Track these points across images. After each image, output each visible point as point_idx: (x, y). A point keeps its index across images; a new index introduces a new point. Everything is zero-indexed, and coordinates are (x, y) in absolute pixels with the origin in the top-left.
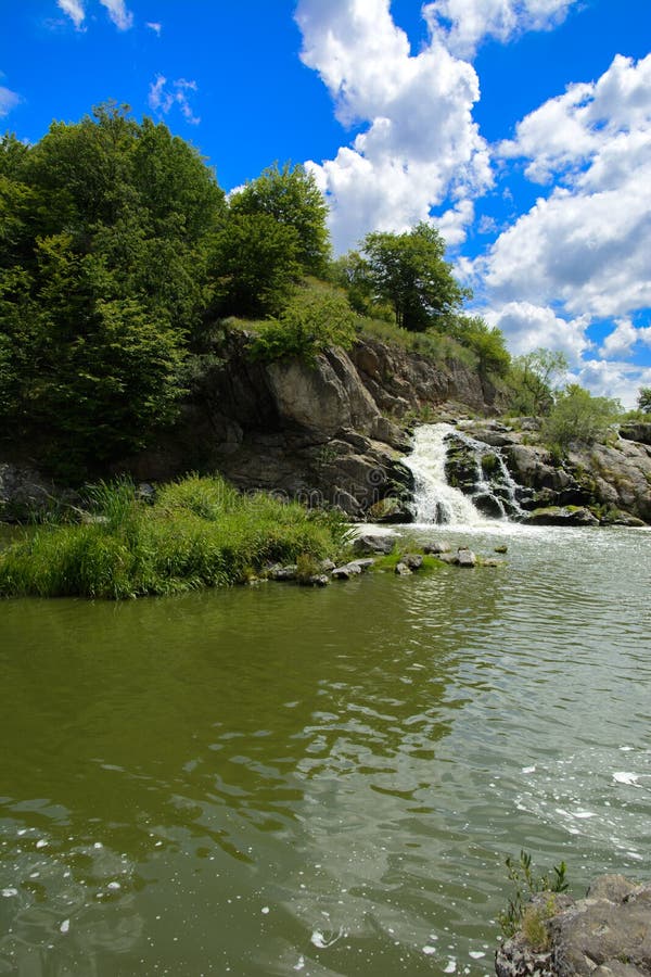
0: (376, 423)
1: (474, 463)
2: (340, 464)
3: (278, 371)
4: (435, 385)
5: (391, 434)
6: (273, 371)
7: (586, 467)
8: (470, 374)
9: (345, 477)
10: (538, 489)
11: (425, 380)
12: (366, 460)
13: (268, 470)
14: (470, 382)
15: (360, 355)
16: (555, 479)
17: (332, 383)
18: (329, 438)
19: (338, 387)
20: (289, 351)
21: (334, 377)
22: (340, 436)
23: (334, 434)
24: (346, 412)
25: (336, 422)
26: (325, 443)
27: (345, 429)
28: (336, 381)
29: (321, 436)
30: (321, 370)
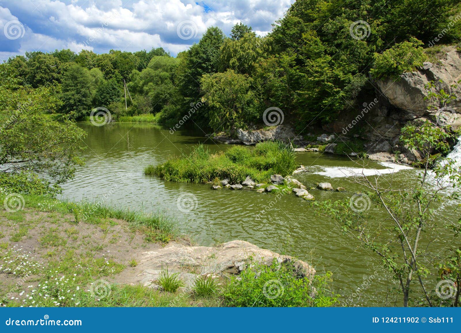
17: (418, 86)
18: (415, 117)
19: (422, 89)
20: (383, 73)
21: (421, 82)
22: (427, 115)
23: (422, 114)
24: (432, 102)
25: (423, 108)
26: (412, 120)
27: (430, 112)
28: (423, 85)
29: (411, 116)
30: (410, 80)
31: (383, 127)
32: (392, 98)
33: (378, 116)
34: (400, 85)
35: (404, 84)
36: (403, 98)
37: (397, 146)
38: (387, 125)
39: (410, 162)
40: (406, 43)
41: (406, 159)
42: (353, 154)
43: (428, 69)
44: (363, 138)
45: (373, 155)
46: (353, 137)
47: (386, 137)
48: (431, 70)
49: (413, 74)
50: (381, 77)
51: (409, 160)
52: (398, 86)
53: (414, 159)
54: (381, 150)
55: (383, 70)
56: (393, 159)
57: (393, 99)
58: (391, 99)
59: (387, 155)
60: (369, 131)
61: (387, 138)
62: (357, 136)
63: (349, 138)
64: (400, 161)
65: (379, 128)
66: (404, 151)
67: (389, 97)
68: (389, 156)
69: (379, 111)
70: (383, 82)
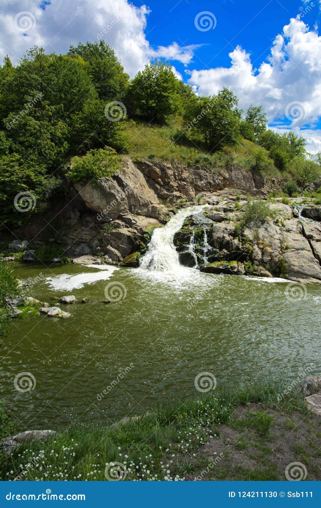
0: (150, 209)
1: (191, 233)
2: (112, 234)
3: (80, 187)
4: (210, 183)
5: (159, 214)
6: (78, 187)
7: (251, 238)
8: (245, 173)
9: (115, 240)
10: (221, 249)
11: (201, 180)
12: (129, 231)
13: (86, 234)
14: (244, 177)
15: (149, 171)
16: (231, 245)
17: (112, 191)
18: (111, 219)
19: (116, 193)
20: (82, 178)
21: (114, 188)
22: (120, 218)
23: (116, 217)
24: (123, 205)
25: (117, 211)
26: (109, 222)
27: (123, 214)
28: (116, 190)
29: (107, 218)
30: (106, 185)
31: (79, 230)
32: (89, 201)
33: (70, 218)
34: (97, 190)
35: (101, 189)
36: (100, 202)
37: (99, 248)
38: (83, 228)
39: (114, 262)
40: (101, 150)
41: (110, 260)
42: (56, 260)
43: (118, 176)
44: (59, 242)
45: (76, 259)
46: (48, 242)
47: (83, 239)
48: (120, 176)
49: (107, 180)
50: (79, 180)
51: (113, 260)
52: (95, 190)
53: (118, 259)
54: (82, 253)
55: (83, 174)
56: (99, 260)
57: (91, 203)
58: (88, 203)
59: (91, 257)
60: (65, 235)
61: (85, 241)
62: (53, 240)
63: (44, 243)
64: (105, 262)
65: (76, 230)
66: (107, 252)
67: (87, 200)
68: (94, 258)
69: (72, 213)
70: (81, 185)
